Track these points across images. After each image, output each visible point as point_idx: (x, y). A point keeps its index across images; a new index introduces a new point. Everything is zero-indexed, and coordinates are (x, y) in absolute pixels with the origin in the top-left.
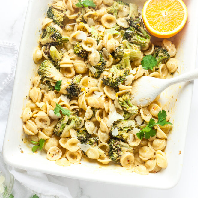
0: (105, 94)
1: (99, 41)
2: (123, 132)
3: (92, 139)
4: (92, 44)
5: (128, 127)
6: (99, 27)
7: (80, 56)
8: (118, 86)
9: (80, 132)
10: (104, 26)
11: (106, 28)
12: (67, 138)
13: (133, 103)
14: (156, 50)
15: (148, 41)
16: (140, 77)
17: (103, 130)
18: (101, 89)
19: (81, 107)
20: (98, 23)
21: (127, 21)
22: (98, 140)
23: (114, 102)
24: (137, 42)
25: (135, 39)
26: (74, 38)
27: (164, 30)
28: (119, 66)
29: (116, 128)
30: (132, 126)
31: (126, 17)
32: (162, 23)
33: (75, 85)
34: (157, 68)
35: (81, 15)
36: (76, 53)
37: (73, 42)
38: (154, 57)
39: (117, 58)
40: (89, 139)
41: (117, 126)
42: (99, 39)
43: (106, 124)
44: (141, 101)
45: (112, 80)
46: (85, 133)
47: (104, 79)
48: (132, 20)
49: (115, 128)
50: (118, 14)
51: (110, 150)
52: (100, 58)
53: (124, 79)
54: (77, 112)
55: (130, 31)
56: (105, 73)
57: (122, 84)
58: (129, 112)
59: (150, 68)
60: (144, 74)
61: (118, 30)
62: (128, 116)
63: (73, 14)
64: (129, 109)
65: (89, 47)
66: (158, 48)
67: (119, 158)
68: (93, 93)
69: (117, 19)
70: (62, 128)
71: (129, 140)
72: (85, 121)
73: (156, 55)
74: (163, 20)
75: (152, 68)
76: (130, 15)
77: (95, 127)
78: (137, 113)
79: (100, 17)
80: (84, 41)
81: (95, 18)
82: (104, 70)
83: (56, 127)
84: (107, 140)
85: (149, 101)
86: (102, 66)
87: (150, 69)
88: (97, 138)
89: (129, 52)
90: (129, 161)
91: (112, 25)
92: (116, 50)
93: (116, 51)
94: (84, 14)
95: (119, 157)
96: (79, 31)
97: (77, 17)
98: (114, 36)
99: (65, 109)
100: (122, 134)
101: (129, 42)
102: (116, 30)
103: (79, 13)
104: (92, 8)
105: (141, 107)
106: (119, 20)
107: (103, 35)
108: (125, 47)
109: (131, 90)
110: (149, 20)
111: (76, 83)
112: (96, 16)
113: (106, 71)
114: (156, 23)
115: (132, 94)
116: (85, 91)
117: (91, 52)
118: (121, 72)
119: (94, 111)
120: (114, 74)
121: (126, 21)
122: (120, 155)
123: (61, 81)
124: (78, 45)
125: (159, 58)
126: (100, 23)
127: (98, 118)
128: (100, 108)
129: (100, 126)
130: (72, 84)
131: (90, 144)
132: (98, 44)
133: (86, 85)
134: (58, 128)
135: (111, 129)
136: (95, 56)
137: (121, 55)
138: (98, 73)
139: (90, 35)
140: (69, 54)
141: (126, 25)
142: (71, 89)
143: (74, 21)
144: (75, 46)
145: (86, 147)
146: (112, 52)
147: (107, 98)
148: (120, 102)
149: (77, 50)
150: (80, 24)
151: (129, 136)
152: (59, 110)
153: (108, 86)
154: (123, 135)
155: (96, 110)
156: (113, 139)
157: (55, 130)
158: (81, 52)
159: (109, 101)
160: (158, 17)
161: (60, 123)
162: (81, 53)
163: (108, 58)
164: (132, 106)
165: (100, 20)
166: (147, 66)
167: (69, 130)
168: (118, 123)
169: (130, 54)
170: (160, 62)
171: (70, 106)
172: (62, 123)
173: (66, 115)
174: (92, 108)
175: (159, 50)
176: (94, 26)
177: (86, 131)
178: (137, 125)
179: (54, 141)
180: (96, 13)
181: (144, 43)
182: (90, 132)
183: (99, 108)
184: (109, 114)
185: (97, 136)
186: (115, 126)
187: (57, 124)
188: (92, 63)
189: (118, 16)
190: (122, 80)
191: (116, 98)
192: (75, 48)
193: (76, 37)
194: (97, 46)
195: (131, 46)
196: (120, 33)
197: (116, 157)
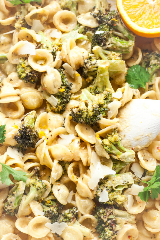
0: (77, 136)
1: (55, 53)
2: (116, 194)
3: (67, 211)
4: (44, 60)
5: (123, 185)
6: (51, 32)
7: (29, 81)
8: (98, 122)
9: (46, 204)
10: (59, 30)
11: (63, 32)
12: (27, 216)
13: (126, 145)
14: (145, 57)
15: (131, 43)
16: (128, 103)
17: (83, 195)
18: (70, 129)
19: (42, 163)
20: (49, 27)
21: (95, 16)
22: (77, 213)
23: (94, 147)
24: (115, 47)
25: (112, 43)
26: (15, 54)
27: (155, 26)
28: (92, 88)
29: (105, 190)
30: (130, 183)
31: (90, 11)
32: (150, 14)
33: (28, 130)
34: (150, 84)
35: (21, 17)
36: (22, 77)
37: (15, 60)
38: (143, 67)
39: (87, 76)
40: (63, 214)
41: (106, 185)
42: (55, 50)
43: (88, 185)
44: (138, 140)
45: (86, 113)
46: (54, 204)
47: (74, 113)
48: (102, 15)
49: (102, 190)
50: (77, 8)
51: (99, 225)
52: (62, 80)
53: (106, 109)
54: (36, 173)
55: (102, 32)
56: (73, 103)
57: (104, 117)
58: (122, 160)
59: (142, 85)
60: (134, 97)
61: (82, 33)
62: (119, 167)
63: (8, 17)
64: (120, 156)
65: (42, 65)
66: (148, 53)
67: (115, 236)
68: (58, 137)
69: (78, 16)
70: (16, 202)
71: (127, 206)
72: (52, 185)
73: (146, 64)
74: (150, 10)
75: (143, 85)
76: (97, 7)
77: (70, 191)
78: (134, 160)
79: (51, 16)
80: (32, 56)
81: (44, 18)
82: (70, 99)
83: (6, 201)
84: (91, 210)
85: (151, 139)
86: (67, 92)
87: (141, 87)
88: (75, 210)
89: (108, 64)
90: (129, 237)
91: (72, 26)
92: (86, 63)
93: (85, 66)
94: (25, 15)
95: (114, 234)
96: (21, 42)
97: (15, 21)
98: (78, 42)
99: (18, 170)
100: (116, 198)
101: (103, 48)
102: (78, 32)
103: (18, 13)
104: (36, 5)
105: (138, 150)
106: (82, 17)
107: (60, 43)
108: (98, 58)
109: (118, 125)
110: (128, 14)
111: (29, 125)
112: (45, 15)
113: (73, 99)
114: (141, 16)
115: (121, 131)
116: (46, 136)
117: (46, 72)
118: (99, 99)
119: (65, 166)
120: (87, 102)
121: (93, 17)
122: (115, 230)
123: (4, 127)
124: (22, 64)
125: (152, 69)
126: (52, 26)
127: (71, 176)
128: (73, 161)
129: (78, 189)
130: (23, 129)
131: (66, 222)
132: (54, 58)
133: (44, 126)
134: (10, 203)
135: (97, 193)
136: (54, 78)
137: (94, 71)
138: (61, 104)
139: (39, 45)
140: (11, 80)
141: (93, 24)
142: (22, 137)
143: (11, 27)
144: (17, 67)
145: (59, 226)
146: (78, 69)
147: (83, 143)
148: (106, 148)
149: (22, 73)
150: (21, 31)
151: (126, 199)
152: (7, 174)
153: (81, 123)
154: (118, 199)
155: (67, 165)
156: (101, 207)
157: (6, 208)
158: (29, 74)
159: (86, 148)
160: (141, 6)
161: (13, 195)
162: (30, 76)
163: (73, 77)
164: (125, 149)
165: (51, 21)
166: (136, 84)
167: (29, 205)
168: (105, 181)
169: (109, 67)
170: (153, 74)
171: (24, 164)
172: (15, 195)
173: (21, 180)
174: (61, 163)
175: (150, 56)
176: (43, 31)
177: (55, 200)
178: (136, 180)
179: (7, 224)
180: (44, 11)
181: (126, 48)
182: (63, 202)
183: (71, 160)
184: (90, 168)
185: (74, 206)
186: (101, 186)
187: (8, 197)
188: (50, 90)
189: (77, 12)
190: (103, 111)
191: (97, 141)
192: (20, 70)
193: (18, 52)
194: (54, 61)
195: (106, 55)
196: (85, 37)
197: (110, 235)
